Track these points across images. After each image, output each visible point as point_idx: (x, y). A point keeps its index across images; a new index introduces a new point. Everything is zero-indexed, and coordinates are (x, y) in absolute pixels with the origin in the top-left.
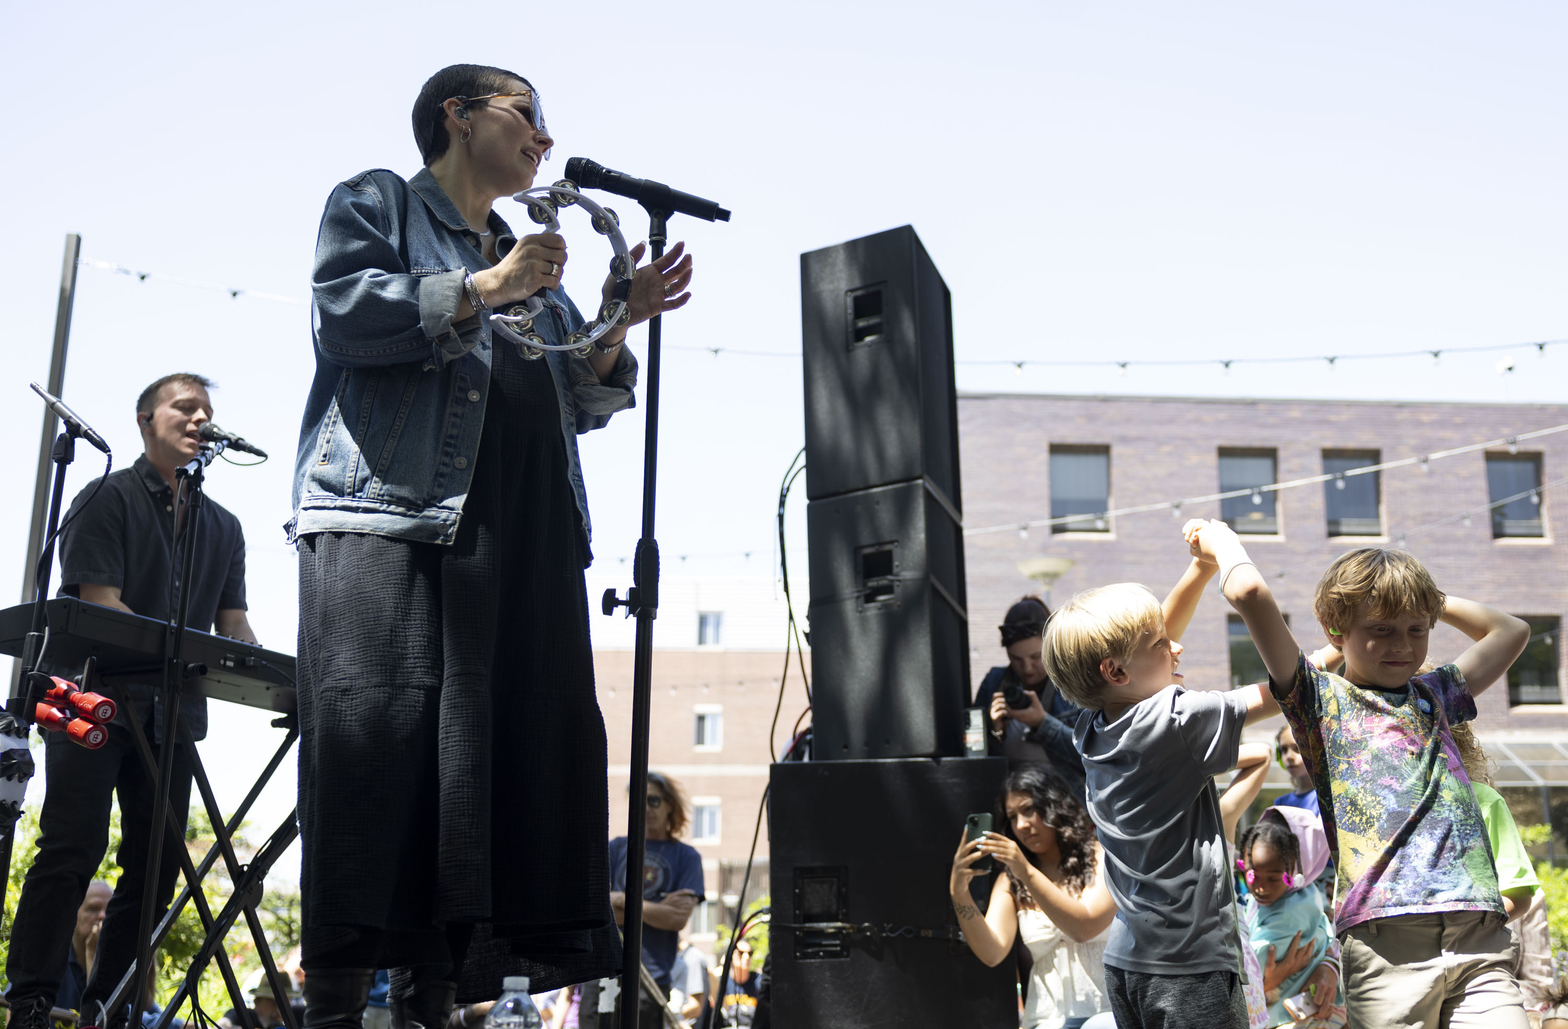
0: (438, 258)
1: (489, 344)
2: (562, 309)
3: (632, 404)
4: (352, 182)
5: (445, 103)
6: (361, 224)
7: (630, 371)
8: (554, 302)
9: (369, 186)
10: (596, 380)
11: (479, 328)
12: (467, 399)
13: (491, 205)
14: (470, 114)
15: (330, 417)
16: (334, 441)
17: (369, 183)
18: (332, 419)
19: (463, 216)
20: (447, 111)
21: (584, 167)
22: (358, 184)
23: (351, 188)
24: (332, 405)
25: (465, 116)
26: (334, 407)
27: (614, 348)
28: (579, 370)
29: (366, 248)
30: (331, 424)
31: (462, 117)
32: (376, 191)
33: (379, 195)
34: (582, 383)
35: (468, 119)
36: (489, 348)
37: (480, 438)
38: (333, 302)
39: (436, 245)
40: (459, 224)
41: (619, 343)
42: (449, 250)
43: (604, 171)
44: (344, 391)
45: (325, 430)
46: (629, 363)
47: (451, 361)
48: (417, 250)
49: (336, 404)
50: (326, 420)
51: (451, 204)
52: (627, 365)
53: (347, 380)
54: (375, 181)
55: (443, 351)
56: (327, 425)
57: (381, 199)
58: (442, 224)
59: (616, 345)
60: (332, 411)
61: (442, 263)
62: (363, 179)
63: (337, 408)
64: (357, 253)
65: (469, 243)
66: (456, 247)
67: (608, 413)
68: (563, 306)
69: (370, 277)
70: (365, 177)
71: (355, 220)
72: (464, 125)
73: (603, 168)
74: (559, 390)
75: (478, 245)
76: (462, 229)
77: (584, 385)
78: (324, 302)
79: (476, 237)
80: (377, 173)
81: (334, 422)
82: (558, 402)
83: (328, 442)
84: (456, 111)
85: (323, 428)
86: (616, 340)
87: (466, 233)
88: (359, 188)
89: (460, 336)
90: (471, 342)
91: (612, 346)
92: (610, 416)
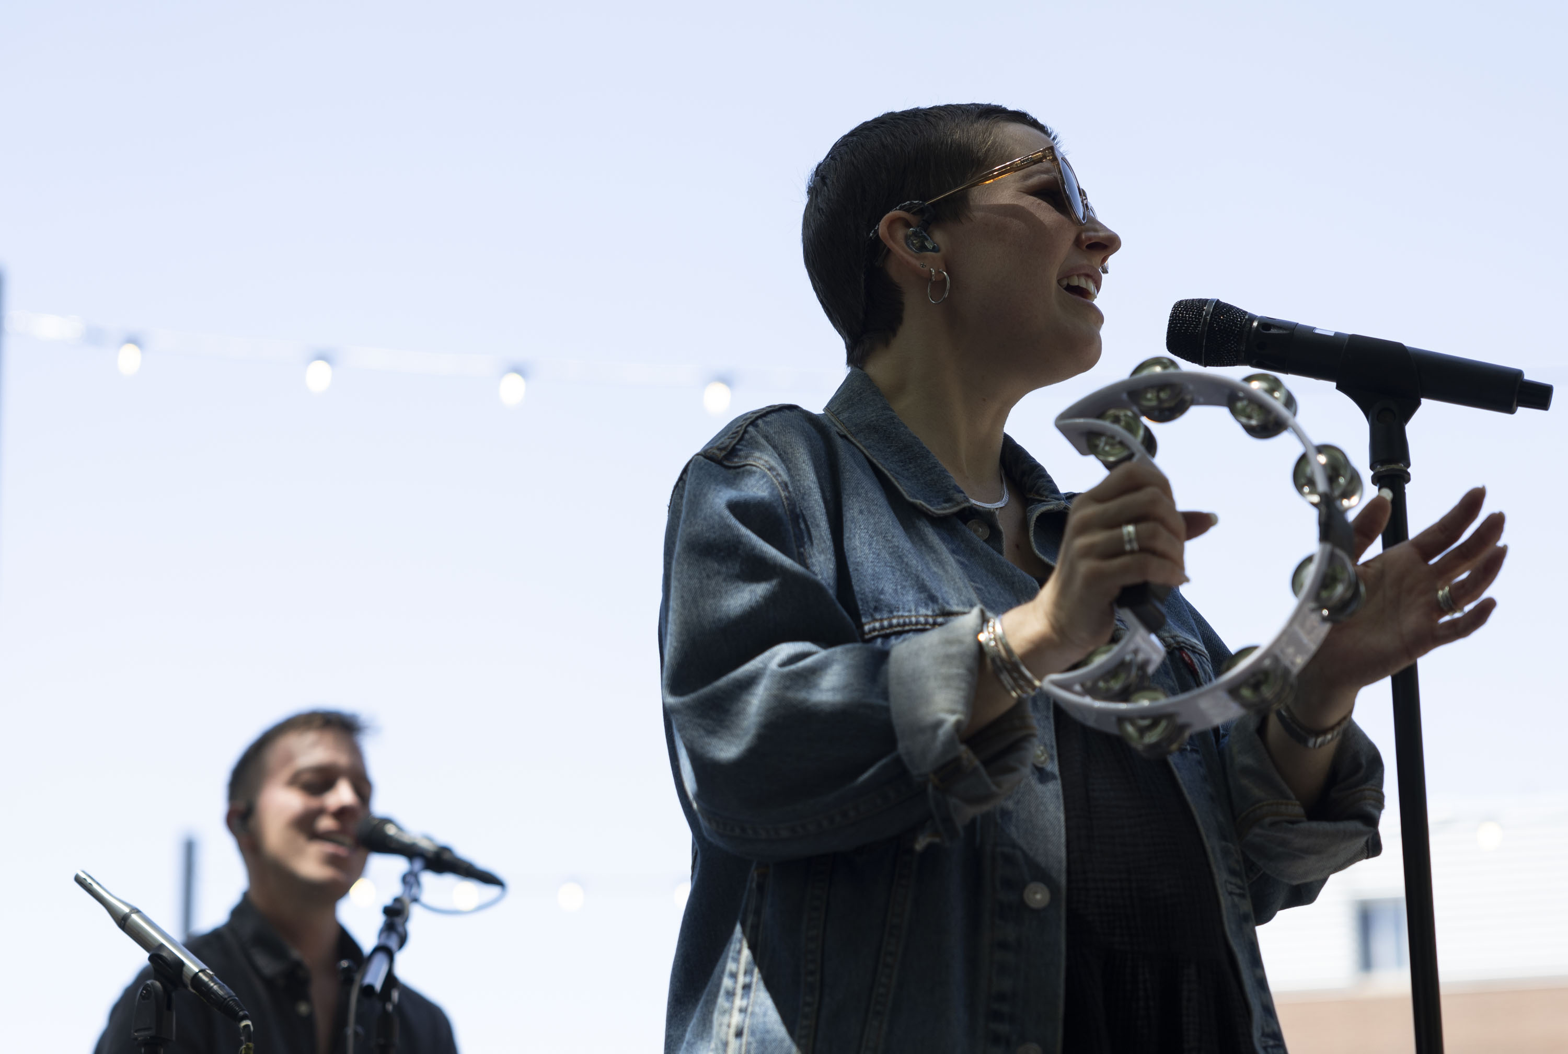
0: (922, 588)
1: (1053, 767)
2: (1194, 649)
3: (1374, 848)
4: (720, 449)
5: (882, 227)
6: (753, 548)
7: (1366, 779)
8: (1173, 637)
9: (757, 454)
10: (1297, 809)
11: (1027, 738)
12: (1023, 906)
13: (1003, 430)
14: (939, 237)
15: (734, 976)
16: (753, 1033)
17: (755, 445)
18: (741, 980)
19: (956, 479)
20: (890, 244)
21: (1211, 323)
22: (732, 452)
23: (719, 462)
24: (734, 946)
25: (929, 245)
26: (739, 952)
27: (1329, 737)
28: (1257, 792)
29: (770, 600)
30: (739, 991)
31: (923, 248)
32: (773, 463)
33: (781, 470)
34: (1268, 820)
35: (935, 249)
36: (1054, 777)
37: (1062, 991)
38: (712, 732)
39: (914, 561)
40: (949, 500)
41: (1339, 723)
42: (941, 563)
43: (1255, 324)
44: (758, 912)
45: (727, 1005)
46: (1364, 761)
47: (973, 821)
48: (876, 577)
49: (745, 944)
50: (727, 982)
51: (926, 455)
52: (1359, 766)
53: (761, 887)
54: (766, 438)
55: (953, 801)
56: (731, 994)
57: (785, 477)
58: (914, 506)
59: (1332, 729)
60: (737, 960)
61: (932, 599)
62: (742, 439)
63: (746, 953)
64: (752, 615)
65: (976, 534)
66: (953, 552)
67: (1320, 877)
68: (1194, 641)
69: (783, 664)
70: (746, 432)
71: (740, 542)
72: (931, 265)
73: (1252, 318)
74: (1212, 844)
75: (995, 536)
76: (956, 509)
77: (1273, 824)
78: (695, 734)
79: (987, 519)
80: (768, 419)
81: (747, 987)
82: (1211, 875)
83: (739, 1034)
84: (907, 238)
85: (721, 1001)
86: (1333, 718)
87: (969, 514)
88: (737, 461)
89: (986, 763)
90: (1012, 770)
91: (1325, 732)
92: (1324, 881)
